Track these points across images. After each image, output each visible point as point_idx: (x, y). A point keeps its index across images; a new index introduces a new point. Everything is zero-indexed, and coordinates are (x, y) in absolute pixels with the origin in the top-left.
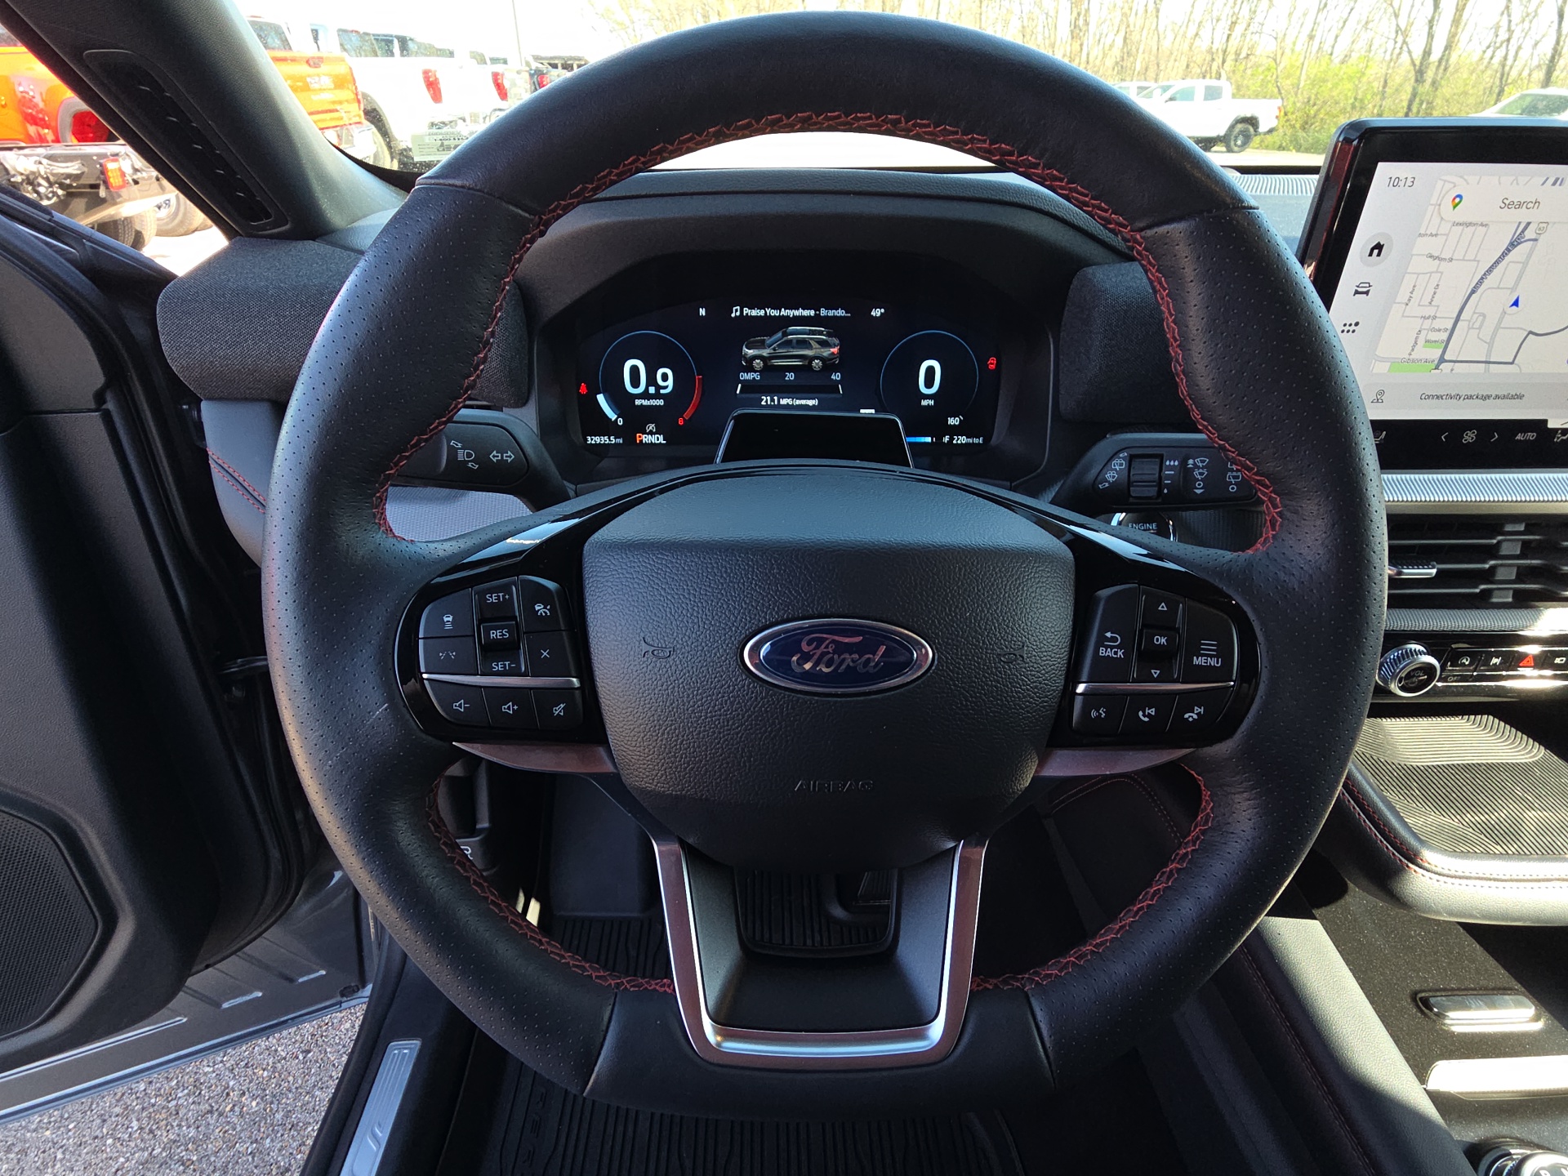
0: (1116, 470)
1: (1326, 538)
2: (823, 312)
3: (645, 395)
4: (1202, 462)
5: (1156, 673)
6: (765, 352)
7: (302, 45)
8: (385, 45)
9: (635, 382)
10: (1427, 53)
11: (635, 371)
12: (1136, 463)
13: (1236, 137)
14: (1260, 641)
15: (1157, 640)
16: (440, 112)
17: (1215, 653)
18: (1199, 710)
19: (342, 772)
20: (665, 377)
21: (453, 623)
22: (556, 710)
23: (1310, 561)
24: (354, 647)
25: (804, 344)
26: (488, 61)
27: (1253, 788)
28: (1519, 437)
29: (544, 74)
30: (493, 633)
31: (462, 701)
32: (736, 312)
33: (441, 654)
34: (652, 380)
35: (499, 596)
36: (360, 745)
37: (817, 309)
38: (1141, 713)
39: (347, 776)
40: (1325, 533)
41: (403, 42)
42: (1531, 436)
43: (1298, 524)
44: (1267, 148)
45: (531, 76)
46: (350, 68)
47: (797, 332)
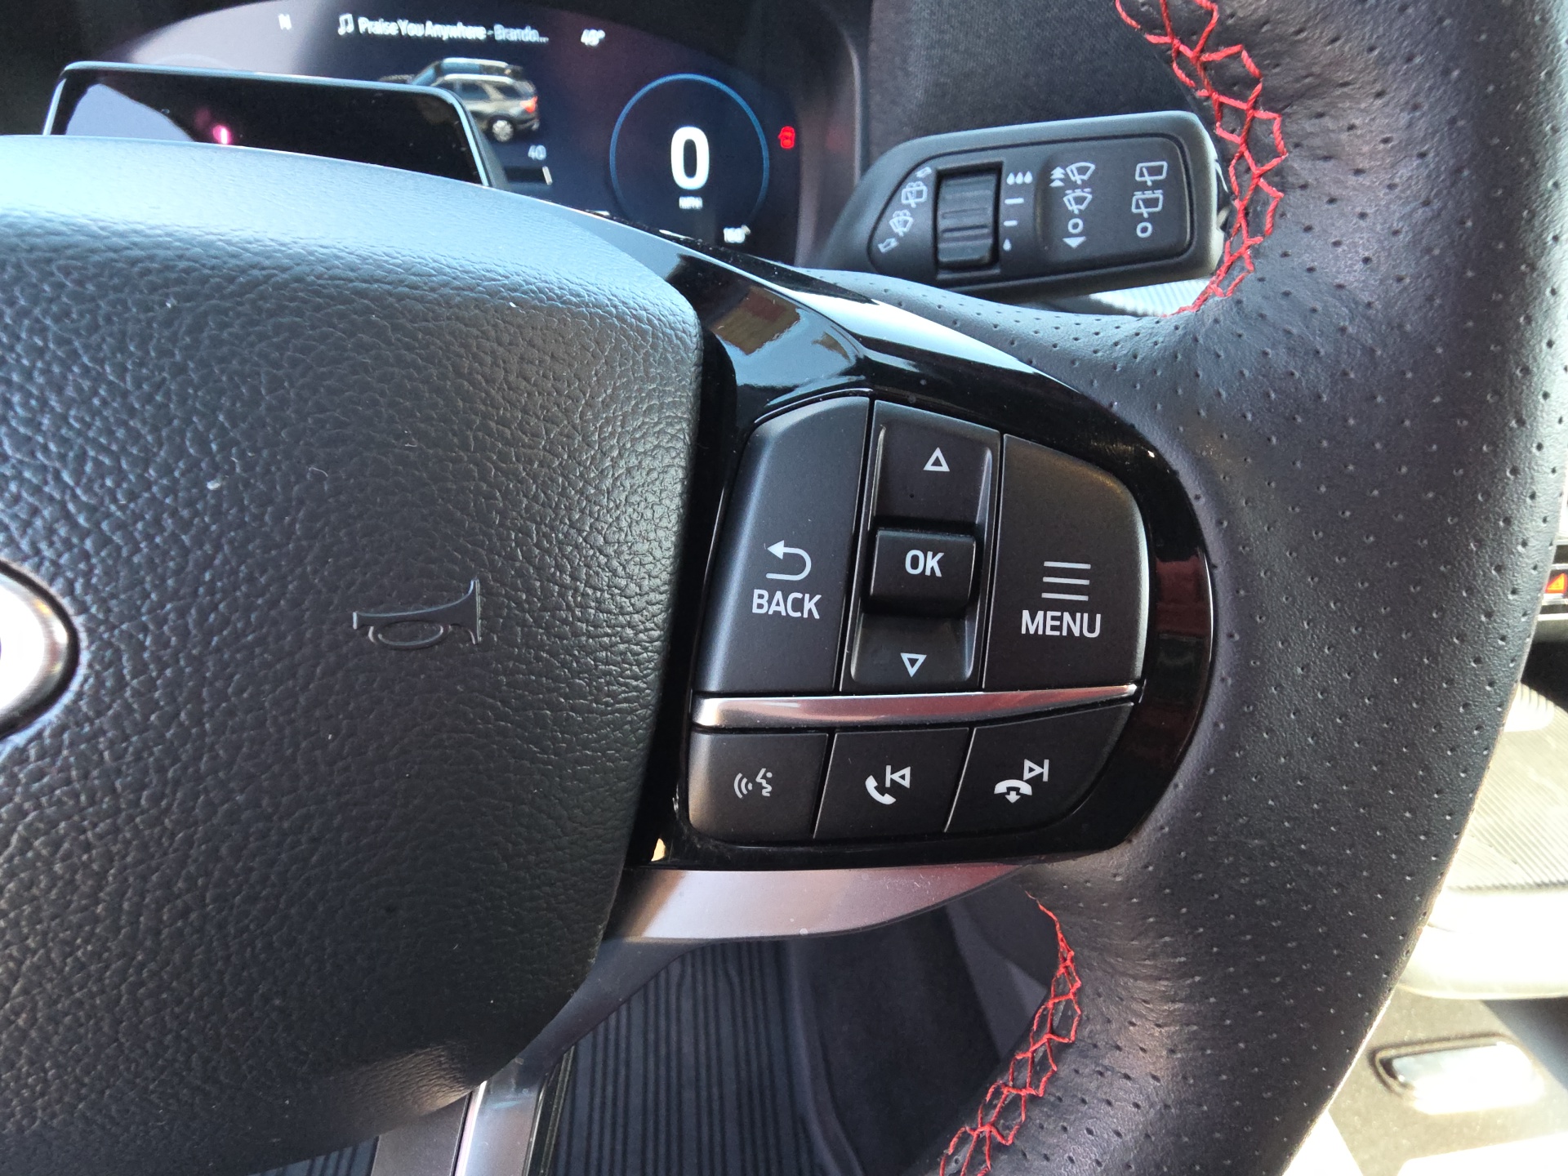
0: (908, 207)
1: (1427, 221)
2: (501, 33)
4: (1082, 171)
5: (913, 662)
12: (950, 192)
14: (1215, 559)
15: (915, 562)
17: (1084, 598)
18: (1038, 770)
23: (1369, 305)
25: (474, 90)
27: (1182, 972)
32: (346, 25)
37: (489, 27)
38: (871, 783)
40: (1426, 203)
43: (1335, 191)
47: (459, 69)
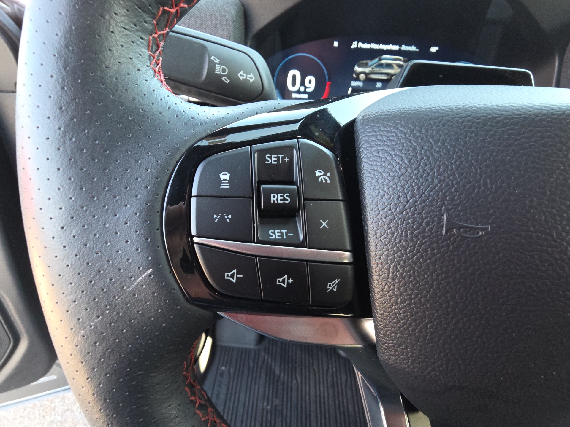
2: (404, 48)
3: (299, 92)
6: (367, 70)
9: (294, 84)
11: (294, 77)
19: (96, 343)
20: (310, 82)
21: (230, 181)
22: (330, 286)
24: (117, 201)
25: (389, 66)
30: (274, 197)
31: (235, 271)
32: (354, 45)
33: (215, 216)
34: (303, 83)
35: (278, 158)
36: (118, 314)
37: (400, 46)
39: (101, 348)
47: (387, 59)
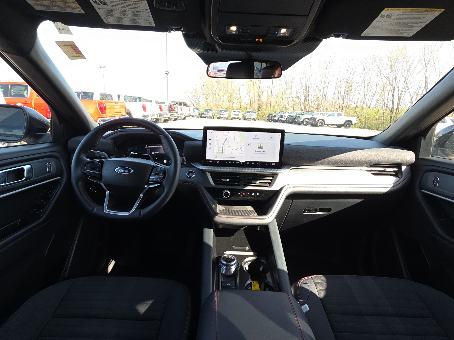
7: (115, 99)
8: (136, 99)
10: (393, 107)
13: (347, 125)
16: (145, 114)
26: (160, 103)
28: (236, 163)
29: (172, 106)
31: (88, 173)
37: (158, 146)
41: (140, 98)
42: (238, 163)
44: (356, 128)
45: (169, 106)
46: (125, 104)
